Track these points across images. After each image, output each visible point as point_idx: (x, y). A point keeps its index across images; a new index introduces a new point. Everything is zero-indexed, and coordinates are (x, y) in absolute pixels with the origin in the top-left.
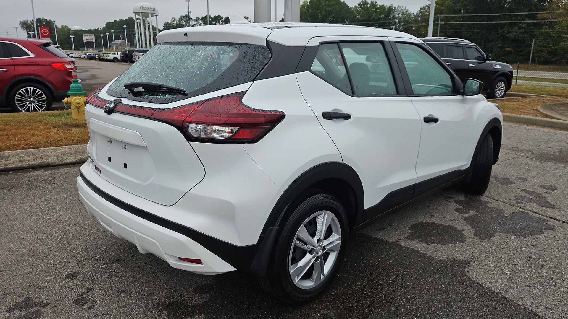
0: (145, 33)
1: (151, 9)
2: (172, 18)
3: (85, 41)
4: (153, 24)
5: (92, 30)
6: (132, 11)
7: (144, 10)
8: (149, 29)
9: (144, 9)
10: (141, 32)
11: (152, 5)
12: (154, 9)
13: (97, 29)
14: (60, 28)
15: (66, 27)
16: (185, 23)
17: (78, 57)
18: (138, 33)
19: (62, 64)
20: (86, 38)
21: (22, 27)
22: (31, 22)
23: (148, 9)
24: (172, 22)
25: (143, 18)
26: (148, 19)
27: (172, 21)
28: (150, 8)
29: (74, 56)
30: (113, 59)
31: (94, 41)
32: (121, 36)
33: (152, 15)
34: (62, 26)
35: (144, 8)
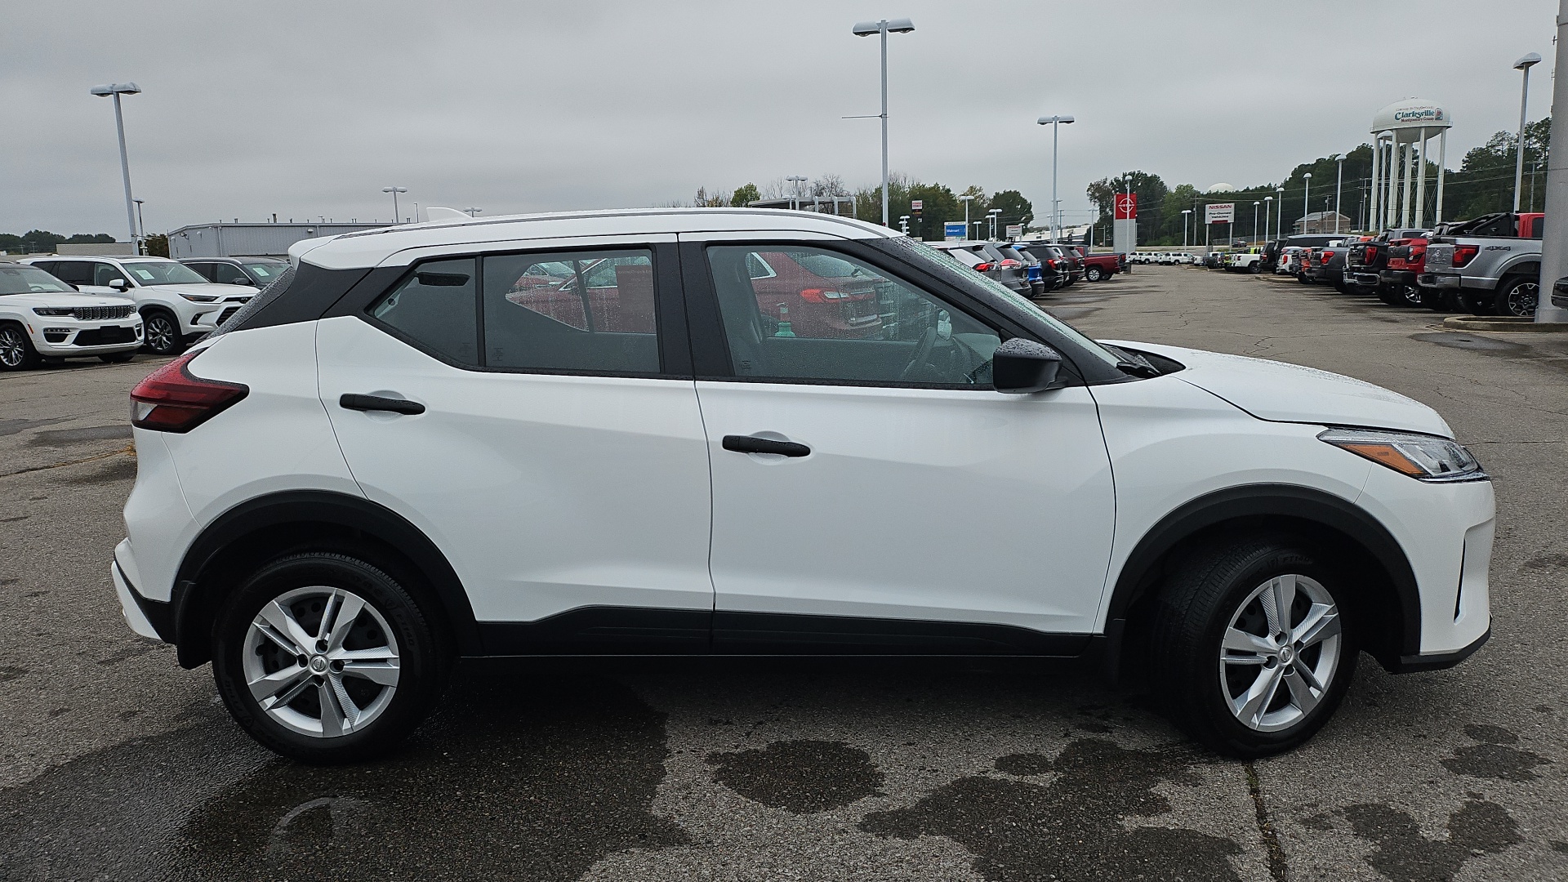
0: (1401, 186)
1: (1431, 117)
2: (1496, 136)
3: (1209, 220)
4: (1430, 160)
5: (1252, 191)
6: (1370, 127)
7: (1408, 120)
8: (1414, 173)
9: (1405, 119)
10: (1387, 184)
11: (1433, 105)
12: (1440, 113)
13: (1266, 186)
14: (1174, 191)
15: (1189, 188)
16: (1538, 145)
17: (1188, 263)
18: (1379, 190)
20: (1212, 214)
21: (1093, 197)
22: (1112, 183)
23: (1418, 116)
24: (1493, 146)
25: (1401, 144)
26: (1416, 146)
27: (1495, 143)
28: (1427, 113)
29: (1181, 261)
30: (1249, 265)
31: (1231, 220)
32: (1326, 201)
33: (1432, 132)
34: (1179, 188)
35: (1408, 115)
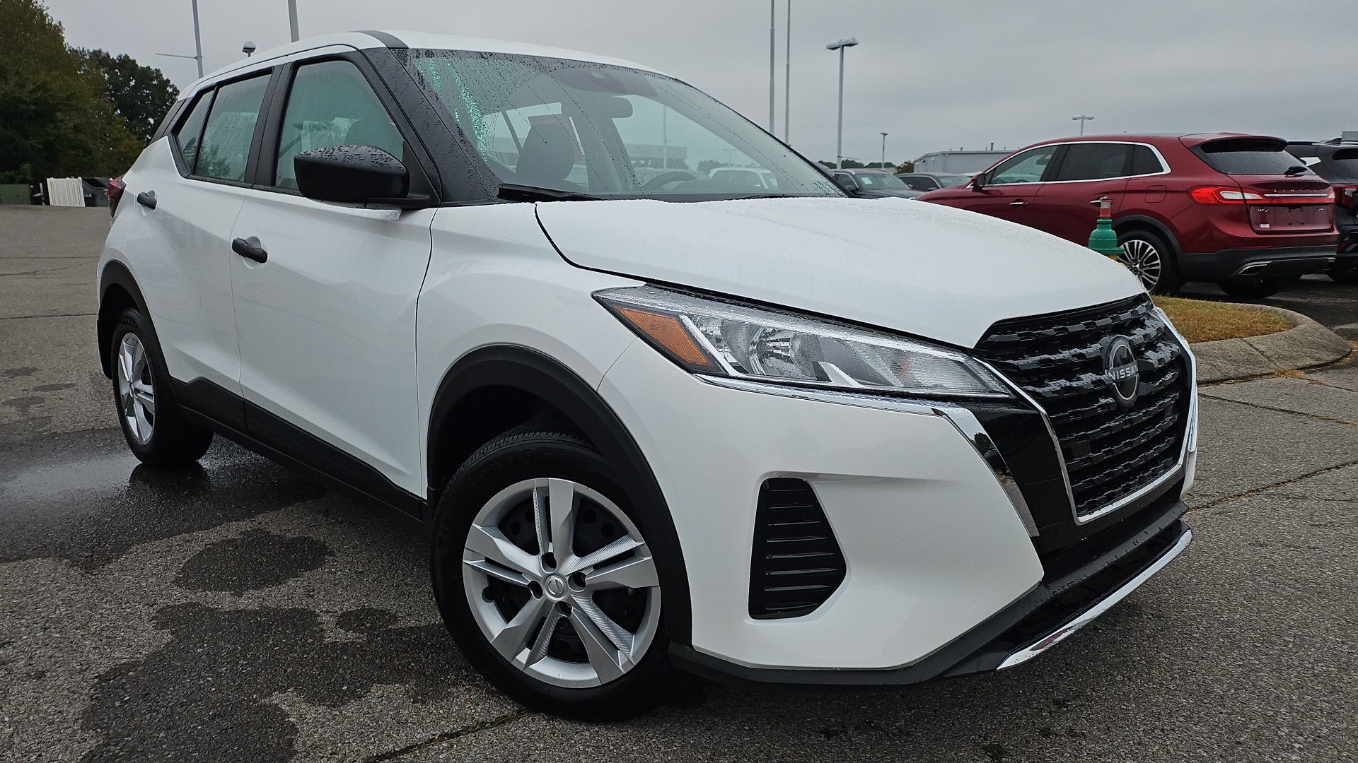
19: (1212, 190)
